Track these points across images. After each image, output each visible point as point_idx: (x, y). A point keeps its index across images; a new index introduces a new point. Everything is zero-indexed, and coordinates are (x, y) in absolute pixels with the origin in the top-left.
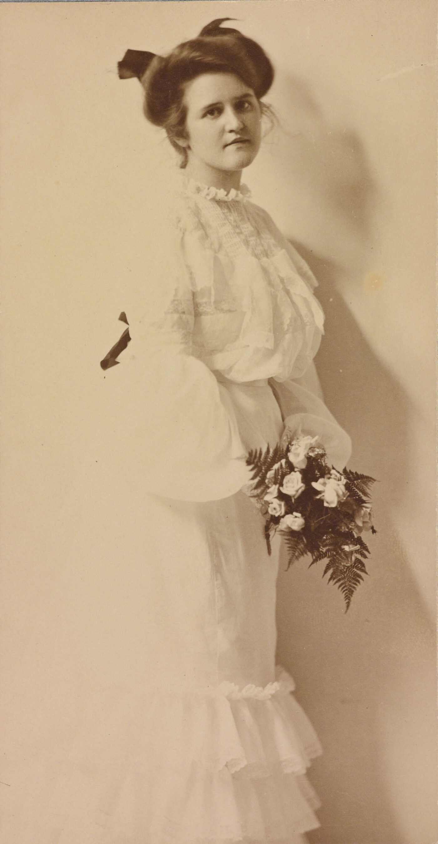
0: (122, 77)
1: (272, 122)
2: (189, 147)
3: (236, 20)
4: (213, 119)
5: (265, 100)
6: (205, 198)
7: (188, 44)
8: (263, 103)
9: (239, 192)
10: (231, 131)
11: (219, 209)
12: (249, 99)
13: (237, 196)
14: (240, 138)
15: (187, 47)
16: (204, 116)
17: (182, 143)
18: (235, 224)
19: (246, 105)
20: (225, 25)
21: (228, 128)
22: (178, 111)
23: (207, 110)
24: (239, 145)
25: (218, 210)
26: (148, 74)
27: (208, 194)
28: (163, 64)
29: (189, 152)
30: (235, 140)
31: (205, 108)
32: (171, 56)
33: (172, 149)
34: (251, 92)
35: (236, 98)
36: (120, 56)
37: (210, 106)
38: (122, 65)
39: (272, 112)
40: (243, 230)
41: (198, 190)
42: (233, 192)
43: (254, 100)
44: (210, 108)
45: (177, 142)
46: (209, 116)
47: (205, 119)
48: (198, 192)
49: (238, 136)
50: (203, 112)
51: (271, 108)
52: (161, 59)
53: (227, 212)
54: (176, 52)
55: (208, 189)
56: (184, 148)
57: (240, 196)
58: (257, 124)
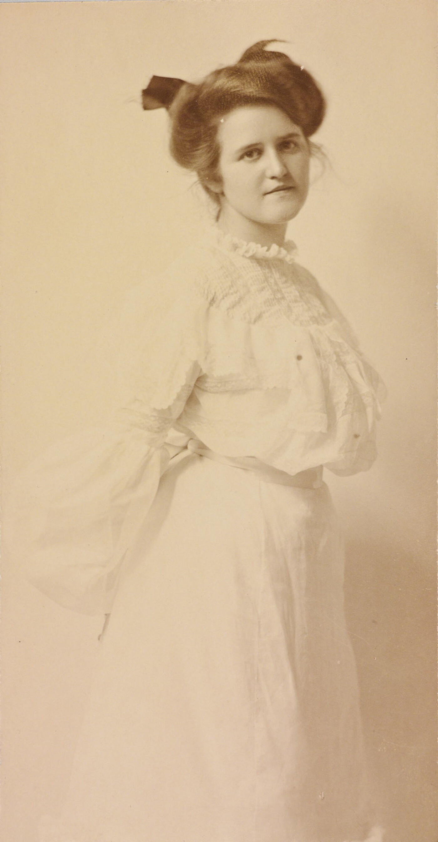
0: (146, 108)
1: (323, 165)
2: (223, 194)
3: (284, 41)
4: (250, 162)
5: (315, 139)
6: (243, 256)
7: (225, 70)
8: (313, 144)
9: (282, 249)
10: (273, 178)
11: (259, 268)
12: (295, 139)
13: (279, 252)
14: (283, 186)
15: (222, 74)
16: (241, 158)
17: (214, 188)
18: (275, 288)
19: (292, 146)
20: (271, 48)
21: (269, 173)
22: (209, 152)
23: (246, 151)
24: (282, 193)
25: (257, 271)
26: (176, 105)
27: (247, 252)
28: (194, 93)
29: (222, 199)
30: (278, 187)
31: (242, 149)
32: (203, 85)
33: (203, 196)
34: (297, 130)
35: (279, 138)
36: (144, 83)
37: (249, 147)
38: (147, 93)
39: (323, 154)
40: (286, 295)
41: (235, 247)
42: (275, 248)
43: (301, 140)
44: (249, 149)
45: (209, 186)
46: (247, 158)
47: (242, 162)
48: (235, 250)
49: (281, 184)
50: (240, 154)
51: (323, 150)
52: (191, 86)
53: (268, 273)
54: (210, 80)
55: (247, 245)
56: (216, 194)
57: (284, 252)
58: (305, 167)
